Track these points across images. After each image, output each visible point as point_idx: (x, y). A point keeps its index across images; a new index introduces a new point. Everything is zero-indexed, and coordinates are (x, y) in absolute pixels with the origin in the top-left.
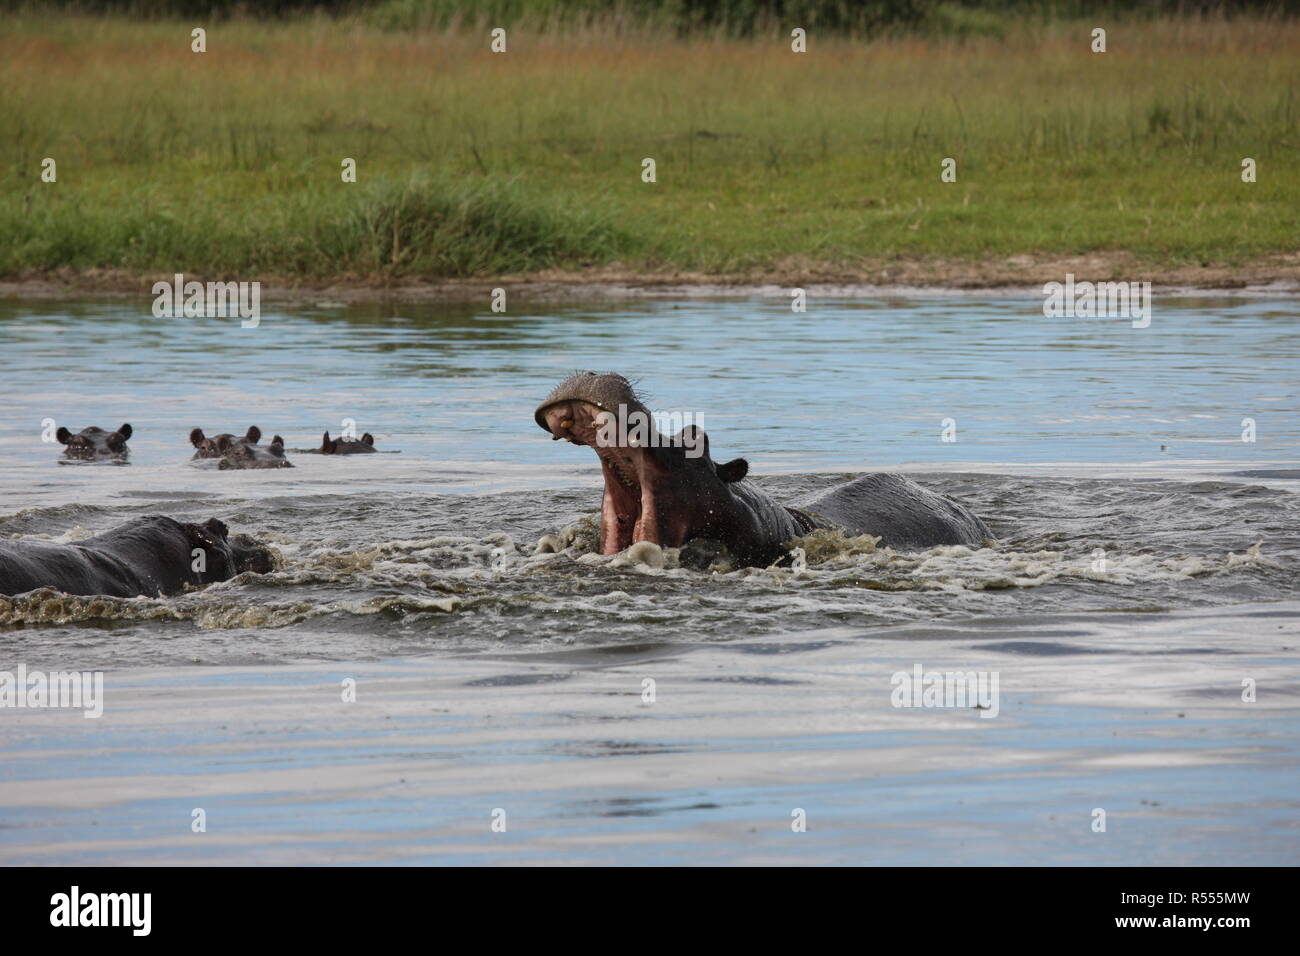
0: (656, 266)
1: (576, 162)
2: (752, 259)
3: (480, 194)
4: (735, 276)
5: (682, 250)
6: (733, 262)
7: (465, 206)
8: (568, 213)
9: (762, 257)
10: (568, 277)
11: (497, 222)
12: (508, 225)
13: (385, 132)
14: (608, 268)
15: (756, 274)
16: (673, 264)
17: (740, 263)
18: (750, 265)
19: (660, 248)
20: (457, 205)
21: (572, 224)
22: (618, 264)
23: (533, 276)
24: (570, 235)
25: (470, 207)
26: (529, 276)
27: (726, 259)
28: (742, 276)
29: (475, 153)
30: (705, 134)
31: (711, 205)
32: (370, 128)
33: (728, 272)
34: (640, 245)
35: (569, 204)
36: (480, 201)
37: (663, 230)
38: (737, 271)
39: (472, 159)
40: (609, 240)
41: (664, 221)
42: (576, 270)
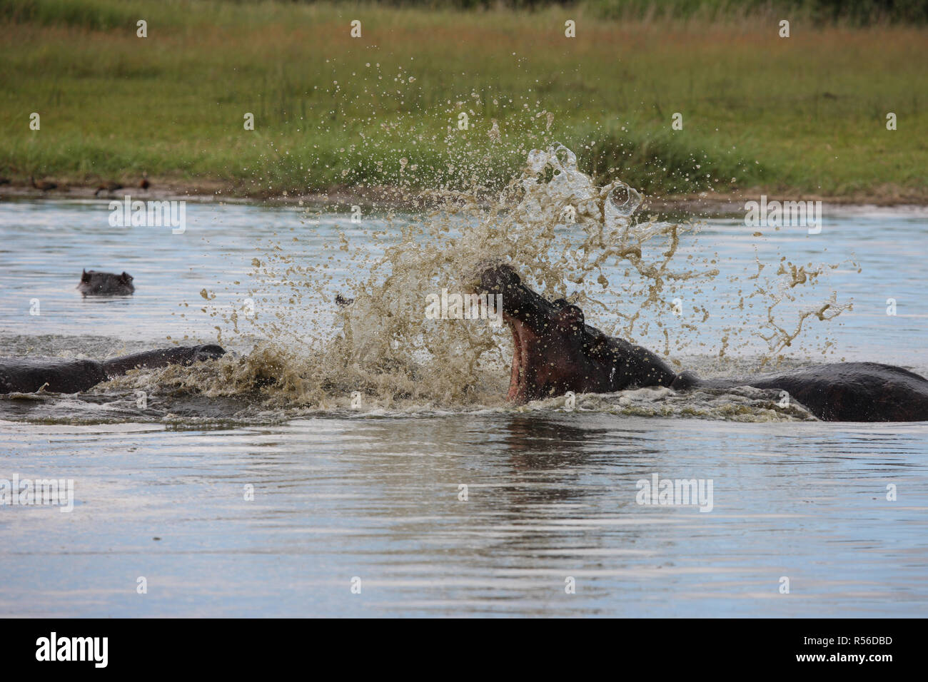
0: (785, 190)
1: (731, 114)
2: (857, 186)
3: (657, 136)
4: (844, 198)
5: (805, 178)
6: (842, 188)
7: (645, 145)
8: (722, 151)
9: (865, 185)
10: (720, 197)
11: (669, 156)
12: (678, 158)
13: (593, 91)
14: (750, 191)
15: (859, 197)
16: (798, 188)
17: (848, 189)
18: (855, 190)
19: (789, 177)
20: (641, 144)
21: (724, 159)
22: (757, 188)
23: (695, 196)
24: (723, 167)
25: (650, 145)
26: (691, 196)
27: (837, 185)
28: (848, 198)
29: (657, 107)
30: (827, 95)
31: (829, 147)
32: (582, 88)
33: (839, 195)
34: (774, 175)
35: (722, 144)
36: (656, 141)
37: (792, 164)
38: (845, 194)
39: (655, 111)
40: (751, 172)
41: (792, 158)
42: (727, 192)
